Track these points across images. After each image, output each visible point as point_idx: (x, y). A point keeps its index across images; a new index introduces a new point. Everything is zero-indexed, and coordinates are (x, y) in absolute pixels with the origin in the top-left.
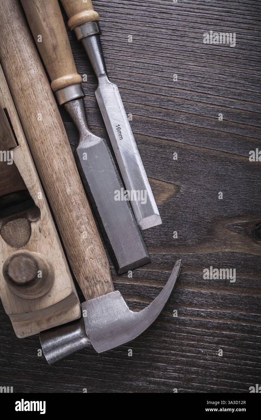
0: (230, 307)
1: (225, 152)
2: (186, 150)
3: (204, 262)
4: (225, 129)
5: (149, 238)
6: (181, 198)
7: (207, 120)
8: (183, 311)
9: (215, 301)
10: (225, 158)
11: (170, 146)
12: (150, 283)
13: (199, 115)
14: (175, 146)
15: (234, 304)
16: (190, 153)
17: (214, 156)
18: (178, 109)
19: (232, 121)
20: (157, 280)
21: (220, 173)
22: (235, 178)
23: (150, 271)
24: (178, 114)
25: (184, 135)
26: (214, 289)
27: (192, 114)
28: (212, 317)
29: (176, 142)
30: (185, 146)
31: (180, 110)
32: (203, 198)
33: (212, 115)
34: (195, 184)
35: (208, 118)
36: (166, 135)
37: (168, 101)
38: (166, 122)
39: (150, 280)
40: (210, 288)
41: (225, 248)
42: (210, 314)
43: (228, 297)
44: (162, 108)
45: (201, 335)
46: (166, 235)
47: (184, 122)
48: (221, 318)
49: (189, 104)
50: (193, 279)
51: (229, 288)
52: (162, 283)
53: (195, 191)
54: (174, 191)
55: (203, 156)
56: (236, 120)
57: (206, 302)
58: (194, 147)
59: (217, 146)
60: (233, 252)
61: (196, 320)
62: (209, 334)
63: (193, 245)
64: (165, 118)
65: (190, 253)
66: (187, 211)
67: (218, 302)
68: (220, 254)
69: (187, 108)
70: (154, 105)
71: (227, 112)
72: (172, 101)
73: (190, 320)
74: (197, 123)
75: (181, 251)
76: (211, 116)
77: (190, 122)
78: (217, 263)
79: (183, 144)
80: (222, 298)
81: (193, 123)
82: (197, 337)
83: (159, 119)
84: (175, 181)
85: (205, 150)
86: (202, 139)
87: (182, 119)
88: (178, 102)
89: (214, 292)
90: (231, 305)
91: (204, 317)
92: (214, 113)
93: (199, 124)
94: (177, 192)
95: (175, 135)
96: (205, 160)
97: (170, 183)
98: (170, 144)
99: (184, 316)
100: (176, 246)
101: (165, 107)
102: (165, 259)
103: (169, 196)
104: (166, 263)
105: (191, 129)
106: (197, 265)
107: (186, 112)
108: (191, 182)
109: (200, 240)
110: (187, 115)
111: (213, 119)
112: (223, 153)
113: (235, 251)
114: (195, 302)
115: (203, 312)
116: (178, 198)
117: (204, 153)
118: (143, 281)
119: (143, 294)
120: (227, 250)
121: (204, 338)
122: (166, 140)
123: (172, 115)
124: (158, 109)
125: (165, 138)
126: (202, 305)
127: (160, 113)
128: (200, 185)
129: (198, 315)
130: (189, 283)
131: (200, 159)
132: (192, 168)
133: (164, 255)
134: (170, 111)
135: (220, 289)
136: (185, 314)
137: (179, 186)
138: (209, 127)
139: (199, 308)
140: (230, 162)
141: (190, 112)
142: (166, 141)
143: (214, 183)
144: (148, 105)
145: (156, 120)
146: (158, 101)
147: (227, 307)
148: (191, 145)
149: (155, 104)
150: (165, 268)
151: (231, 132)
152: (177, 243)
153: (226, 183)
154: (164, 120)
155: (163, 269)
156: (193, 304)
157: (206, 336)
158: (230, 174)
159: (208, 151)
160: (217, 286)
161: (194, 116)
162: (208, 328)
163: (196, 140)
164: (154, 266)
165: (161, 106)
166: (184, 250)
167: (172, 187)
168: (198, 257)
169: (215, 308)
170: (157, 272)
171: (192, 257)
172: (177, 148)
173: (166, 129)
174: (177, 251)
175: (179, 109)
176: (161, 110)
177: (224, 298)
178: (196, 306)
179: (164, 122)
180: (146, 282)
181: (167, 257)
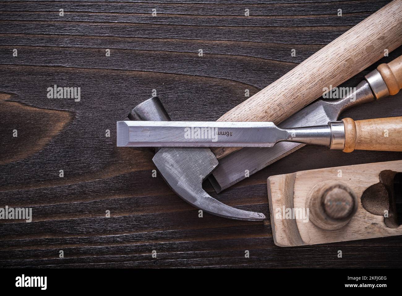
0: (145, 228)
1: (116, 70)
2: (75, 74)
3: (112, 187)
4: (112, 45)
5: (52, 171)
6: (77, 125)
7: (92, 39)
8: (98, 240)
9: (129, 224)
10: (117, 75)
11: (58, 72)
12: (60, 217)
13: (83, 36)
14: (63, 72)
15: (149, 224)
16: (80, 76)
17: (105, 76)
18: (60, 32)
19: (118, 36)
20: (66, 213)
21: (114, 92)
22: (130, 95)
23: (58, 205)
24: (61, 38)
25: (70, 59)
26: (126, 212)
27: (76, 35)
28: (129, 241)
29: (64, 67)
30: (73, 70)
31: (63, 34)
32: (101, 120)
33: (96, 33)
34: (90, 108)
35: (93, 37)
36: (52, 61)
37: (49, 26)
38: (50, 48)
39: (60, 213)
40: (122, 212)
41: (131, 169)
42: (126, 238)
43: (142, 218)
44: (43, 34)
45: (121, 261)
46: (68, 165)
47: (69, 45)
48: (137, 241)
49: (71, 26)
50: (103, 206)
51: (142, 208)
52: (72, 215)
53: (91, 115)
54: (69, 118)
55: (94, 77)
56: (121, 35)
57: (120, 226)
58: (83, 69)
59: (106, 65)
60: (140, 171)
61: (113, 247)
62: (128, 259)
63: (98, 171)
64: (48, 45)
65: (96, 179)
66: (86, 136)
67: (133, 224)
68: (127, 176)
69: (70, 30)
70: (34, 33)
71: (111, 28)
72: (52, 26)
73: (107, 248)
74: (82, 44)
75: (86, 179)
76: (96, 35)
77: (75, 45)
78: (125, 185)
79: (71, 69)
80: (135, 220)
81: (78, 45)
82: (117, 264)
83: (43, 46)
84: (69, 107)
85: (95, 70)
86: (90, 60)
87: (66, 42)
88: (59, 26)
89: (127, 215)
90: (146, 226)
91: (121, 242)
92: (98, 31)
93: (85, 45)
94: (73, 119)
95: (61, 60)
96: (96, 81)
97: (64, 111)
98: (58, 71)
99: (100, 245)
100: (80, 175)
101: (47, 33)
102: (72, 190)
103: (65, 124)
104: (73, 194)
105: (77, 51)
106: (105, 190)
107: (69, 35)
108: (85, 106)
109: (104, 164)
110: (71, 37)
111: (98, 37)
112: (113, 71)
113: (142, 170)
114: (109, 228)
115: (118, 237)
116: (75, 124)
117: (94, 74)
118: (52, 217)
119: (54, 230)
120: (133, 170)
121: (124, 263)
122: (52, 66)
123: (55, 40)
124: (40, 36)
125: (51, 65)
126: (116, 231)
127: (42, 39)
128: (96, 108)
129: (115, 241)
130: (100, 210)
131: (91, 81)
132: (84, 91)
133: (70, 186)
134: (52, 36)
135: (132, 211)
136: (101, 243)
137: (74, 112)
138: (95, 46)
139: (114, 234)
140: (123, 79)
141: (73, 34)
142: (54, 68)
143: (109, 104)
144: (29, 34)
145: (39, 47)
146: (38, 28)
147: (142, 229)
148: (80, 68)
149: (35, 31)
150: (72, 199)
151: (118, 47)
152: (82, 172)
153: (121, 102)
154: (47, 47)
155: (71, 200)
156: (107, 231)
157: (125, 261)
158: (124, 91)
159: (98, 71)
160: (129, 208)
161: (78, 37)
162: (126, 254)
163: (84, 62)
164: (61, 199)
165: (43, 33)
166: (90, 177)
167: (66, 115)
168: (105, 182)
169: (130, 232)
170: (65, 204)
171: (99, 183)
172: (66, 73)
173: (51, 55)
174: (83, 180)
175: (62, 32)
176: (43, 37)
177: (138, 219)
178: (110, 232)
179: (47, 49)
180: (56, 216)
181: (73, 187)
